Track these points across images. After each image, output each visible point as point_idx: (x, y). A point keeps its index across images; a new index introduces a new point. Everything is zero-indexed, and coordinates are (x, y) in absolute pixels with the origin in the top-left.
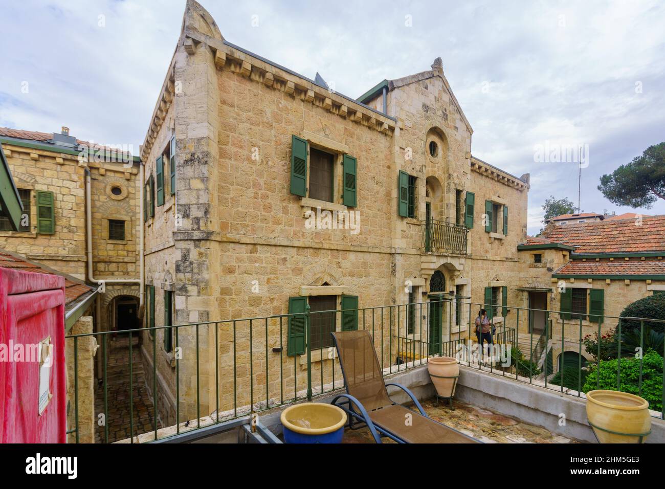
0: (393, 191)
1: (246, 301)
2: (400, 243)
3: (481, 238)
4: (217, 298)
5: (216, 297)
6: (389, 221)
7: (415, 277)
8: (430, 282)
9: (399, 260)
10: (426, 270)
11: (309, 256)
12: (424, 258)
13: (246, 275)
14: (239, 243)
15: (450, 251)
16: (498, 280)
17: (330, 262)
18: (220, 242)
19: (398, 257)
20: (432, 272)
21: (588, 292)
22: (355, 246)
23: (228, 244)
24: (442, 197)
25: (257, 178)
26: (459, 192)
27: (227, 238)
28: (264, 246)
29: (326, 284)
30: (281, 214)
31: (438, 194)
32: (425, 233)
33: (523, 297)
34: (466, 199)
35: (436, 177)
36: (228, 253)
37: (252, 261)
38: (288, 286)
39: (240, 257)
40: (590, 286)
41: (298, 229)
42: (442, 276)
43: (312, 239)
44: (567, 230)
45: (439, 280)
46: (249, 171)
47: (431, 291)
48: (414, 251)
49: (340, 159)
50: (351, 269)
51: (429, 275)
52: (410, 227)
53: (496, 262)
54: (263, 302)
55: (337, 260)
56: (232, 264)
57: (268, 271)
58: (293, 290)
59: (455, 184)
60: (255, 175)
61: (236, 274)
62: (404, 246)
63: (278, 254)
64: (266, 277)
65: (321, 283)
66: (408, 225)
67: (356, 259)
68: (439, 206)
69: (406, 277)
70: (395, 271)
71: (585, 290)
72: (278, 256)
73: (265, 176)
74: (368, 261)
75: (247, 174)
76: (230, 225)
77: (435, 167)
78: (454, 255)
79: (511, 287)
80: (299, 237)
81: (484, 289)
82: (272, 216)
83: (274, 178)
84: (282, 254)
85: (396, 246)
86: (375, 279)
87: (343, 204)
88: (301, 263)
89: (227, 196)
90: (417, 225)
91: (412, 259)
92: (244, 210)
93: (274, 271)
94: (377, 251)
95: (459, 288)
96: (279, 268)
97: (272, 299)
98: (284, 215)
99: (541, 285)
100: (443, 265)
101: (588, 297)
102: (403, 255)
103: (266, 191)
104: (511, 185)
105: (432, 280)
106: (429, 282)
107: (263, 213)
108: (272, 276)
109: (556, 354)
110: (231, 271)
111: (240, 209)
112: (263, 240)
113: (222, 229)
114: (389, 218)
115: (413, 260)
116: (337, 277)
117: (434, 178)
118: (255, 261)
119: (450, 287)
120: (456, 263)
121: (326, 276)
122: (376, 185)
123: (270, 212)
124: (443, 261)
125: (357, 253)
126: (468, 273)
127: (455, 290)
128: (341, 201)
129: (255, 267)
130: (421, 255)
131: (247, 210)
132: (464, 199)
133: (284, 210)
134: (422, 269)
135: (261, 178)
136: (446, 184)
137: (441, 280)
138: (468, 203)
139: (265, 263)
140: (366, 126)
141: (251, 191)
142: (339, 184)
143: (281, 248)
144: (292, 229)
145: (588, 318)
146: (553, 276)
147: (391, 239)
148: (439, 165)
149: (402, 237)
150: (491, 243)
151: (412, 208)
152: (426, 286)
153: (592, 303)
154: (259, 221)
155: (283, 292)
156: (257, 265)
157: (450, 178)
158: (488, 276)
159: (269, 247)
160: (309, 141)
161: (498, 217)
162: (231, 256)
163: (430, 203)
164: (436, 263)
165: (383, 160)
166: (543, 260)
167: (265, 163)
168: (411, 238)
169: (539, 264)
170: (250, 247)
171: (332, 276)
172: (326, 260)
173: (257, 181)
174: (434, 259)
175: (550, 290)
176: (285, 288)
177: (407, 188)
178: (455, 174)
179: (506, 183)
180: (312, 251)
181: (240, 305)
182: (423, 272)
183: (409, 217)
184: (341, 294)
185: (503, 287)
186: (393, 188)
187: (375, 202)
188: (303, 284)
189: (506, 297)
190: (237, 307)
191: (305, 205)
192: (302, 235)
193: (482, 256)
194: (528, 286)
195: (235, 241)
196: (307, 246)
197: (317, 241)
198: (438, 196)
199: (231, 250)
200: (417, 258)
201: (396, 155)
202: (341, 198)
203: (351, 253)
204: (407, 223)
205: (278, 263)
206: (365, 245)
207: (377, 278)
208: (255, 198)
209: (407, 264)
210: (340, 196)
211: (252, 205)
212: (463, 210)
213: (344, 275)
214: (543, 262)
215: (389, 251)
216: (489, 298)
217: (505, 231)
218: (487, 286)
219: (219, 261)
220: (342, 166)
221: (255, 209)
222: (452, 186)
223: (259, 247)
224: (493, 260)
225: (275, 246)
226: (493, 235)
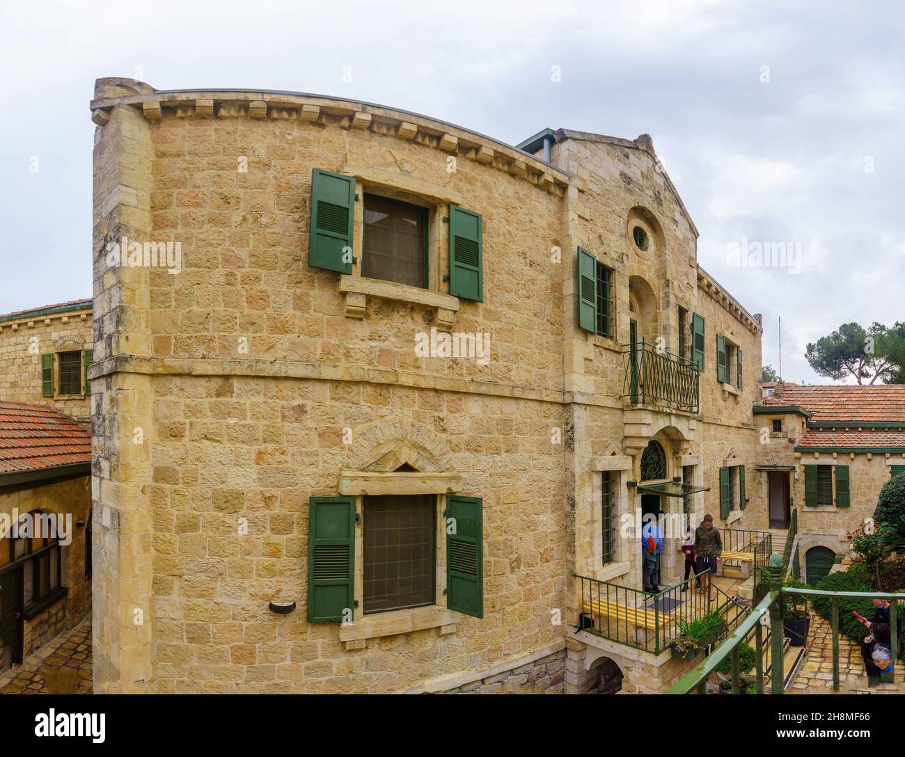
0: (566, 283)
1: (209, 499)
2: (582, 384)
3: (712, 390)
4: (144, 487)
5: (143, 484)
6: (559, 338)
7: (613, 454)
8: (640, 463)
9: (581, 418)
10: (634, 440)
11: (362, 403)
12: (630, 417)
13: (207, 443)
14: (189, 375)
15: (674, 405)
16: (734, 457)
17: (418, 417)
18: (152, 375)
19: (578, 412)
20: (645, 444)
21: (833, 469)
22: (481, 383)
23: (169, 378)
24: (656, 314)
25: (233, 248)
26: (682, 312)
27: (164, 366)
28: (248, 380)
29: (406, 468)
30: (292, 311)
31: (649, 308)
32: (629, 370)
33: (761, 479)
34: (692, 324)
35: (646, 279)
36: (168, 398)
37: (220, 413)
38: (311, 469)
39: (193, 404)
40: (834, 462)
41: (333, 341)
42: (659, 449)
43: (370, 363)
44: (797, 392)
45: (656, 458)
46: (215, 239)
47: (644, 479)
48: (610, 403)
49: (442, 213)
50: (471, 434)
51: (638, 448)
52: (601, 354)
53: (732, 429)
54: (247, 504)
55: (436, 414)
56: (178, 419)
57: (260, 435)
58: (322, 480)
59: (677, 297)
60: (227, 243)
61: (186, 439)
62: (591, 390)
63: (283, 398)
64: (254, 449)
65: (391, 464)
66: (597, 350)
67: (484, 412)
68: (650, 330)
69: (595, 453)
70: (572, 439)
71: (830, 467)
72: (283, 402)
73: (251, 243)
74: (512, 417)
75: (211, 245)
76: (173, 341)
77: (642, 264)
78: (680, 413)
79: (748, 466)
80: (338, 359)
81: (718, 470)
82: (268, 315)
83: (272, 243)
84: (293, 396)
85: (575, 389)
86: (530, 458)
87: (449, 293)
88: (342, 417)
89: (167, 289)
90: (615, 352)
91: (606, 417)
92: (203, 310)
93: (272, 436)
94: (535, 398)
95: (688, 471)
96: (286, 429)
97: (269, 498)
98: (298, 313)
99: (782, 462)
100: (662, 430)
101: (833, 476)
102: (588, 408)
103: (255, 270)
104: (744, 323)
105: (644, 458)
106: (638, 463)
107: (247, 311)
108: (270, 447)
109: (803, 552)
110: (175, 433)
111: (195, 308)
112: (246, 365)
113: (156, 350)
114: (560, 333)
115: (610, 419)
116: (437, 453)
117: (642, 281)
118: (229, 414)
119: (673, 471)
120: (682, 426)
121: (406, 450)
122: (528, 268)
123: (263, 309)
124: (662, 423)
125: (487, 400)
126: (698, 445)
127: (681, 475)
128: (444, 287)
129: (228, 427)
130: (622, 410)
131: (209, 310)
132: (690, 323)
133: (299, 302)
134: (626, 437)
135: (241, 247)
136: (662, 295)
137: (659, 458)
138: (695, 331)
139: (251, 418)
140: (506, 172)
141: (219, 274)
142: (439, 257)
143: (289, 384)
144: (319, 341)
145: (834, 503)
146: (796, 450)
147: (564, 374)
148: (649, 263)
149: (586, 372)
150: (724, 400)
151: (605, 320)
152: (634, 469)
153: (838, 482)
154: (237, 327)
155: (297, 484)
156: (232, 421)
157: (668, 286)
158: (722, 450)
159: (262, 383)
160: (359, 180)
161: (731, 363)
162: (175, 403)
163: (636, 322)
164: (650, 426)
165: (544, 228)
166: (784, 428)
167: (251, 220)
168: (604, 374)
169: (779, 434)
170: (216, 384)
171: (421, 448)
172: (408, 412)
173: (231, 253)
174: (648, 418)
175: (793, 469)
176: (302, 475)
177: (595, 280)
178: (676, 283)
179: (739, 318)
180: (369, 390)
181: (194, 506)
182: (628, 443)
183: (599, 334)
184: (444, 491)
185: (740, 466)
186: (565, 278)
187: (528, 298)
188: (348, 467)
189: (744, 481)
190: (188, 510)
191: (351, 289)
192: (344, 354)
193: (714, 419)
194: (767, 463)
195: (182, 371)
196: (358, 379)
197: (383, 368)
198: (650, 313)
199: (175, 391)
200: (615, 415)
201: (571, 224)
202: (444, 281)
203: (472, 399)
204: (594, 345)
205: (284, 417)
206: (505, 383)
207: (535, 455)
208: (228, 284)
209: (597, 426)
210: (442, 278)
211: (221, 299)
212: (689, 342)
213: (455, 449)
214: (784, 430)
215: (559, 399)
216: (726, 484)
217: (739, 385)
218: (721, 465)
219: (150, 411)
220: (446, 225)
221: (227, 304)
222: (672, 299)
223: (236, 384)
224: (728, 426)
225: (276, 378)
226: (727, 387)
